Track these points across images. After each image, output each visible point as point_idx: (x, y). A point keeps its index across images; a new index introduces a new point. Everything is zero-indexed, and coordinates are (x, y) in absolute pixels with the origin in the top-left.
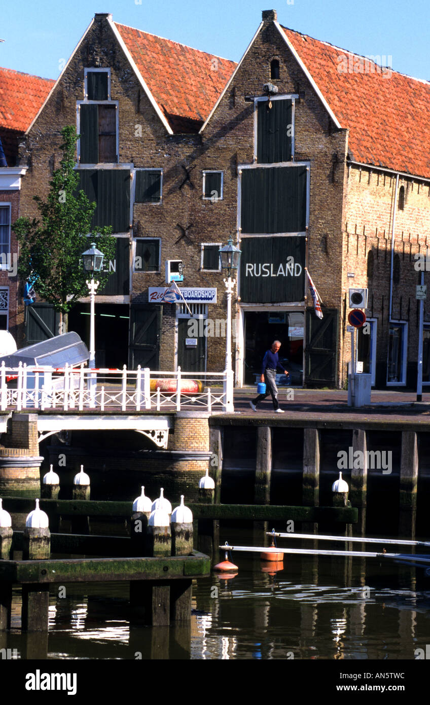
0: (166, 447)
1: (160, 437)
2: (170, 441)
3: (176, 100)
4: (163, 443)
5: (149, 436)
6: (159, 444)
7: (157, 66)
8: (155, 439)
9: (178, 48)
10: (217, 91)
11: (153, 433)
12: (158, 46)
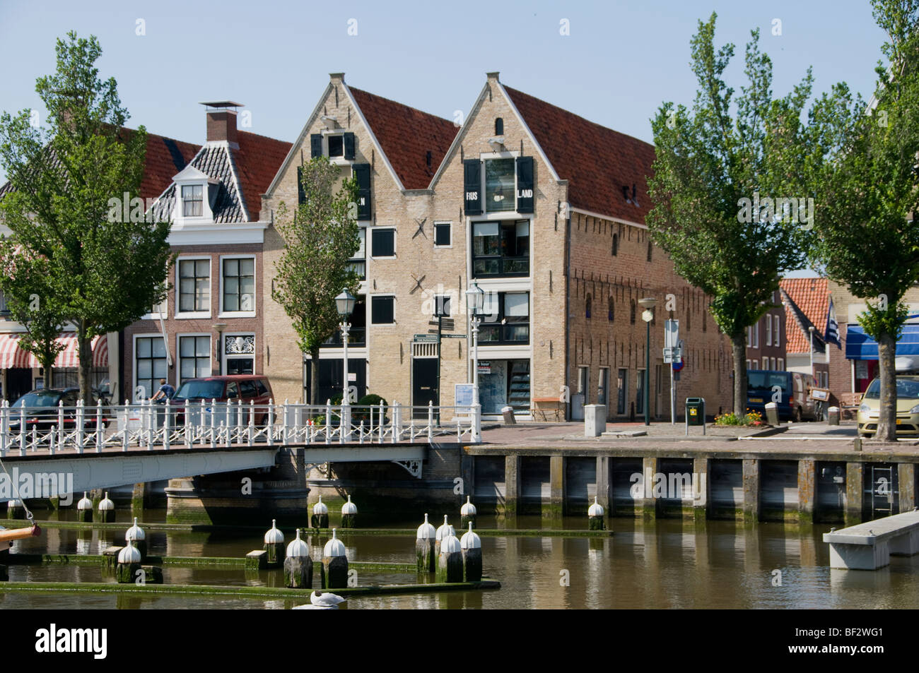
0: (420, 477)
1: (415, 467)
2: (424, 470)
3: (406, 159)
4: (418, 474)
5: (405, 466)
6: (414, 474)
7: (387, 128)
8: (410, 469)
9: (406, 111)
10: (441, 151)
11: (408, 464)
12: (388, 109)
